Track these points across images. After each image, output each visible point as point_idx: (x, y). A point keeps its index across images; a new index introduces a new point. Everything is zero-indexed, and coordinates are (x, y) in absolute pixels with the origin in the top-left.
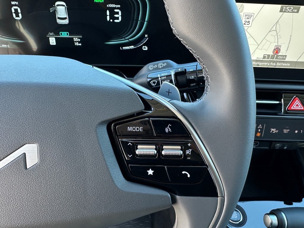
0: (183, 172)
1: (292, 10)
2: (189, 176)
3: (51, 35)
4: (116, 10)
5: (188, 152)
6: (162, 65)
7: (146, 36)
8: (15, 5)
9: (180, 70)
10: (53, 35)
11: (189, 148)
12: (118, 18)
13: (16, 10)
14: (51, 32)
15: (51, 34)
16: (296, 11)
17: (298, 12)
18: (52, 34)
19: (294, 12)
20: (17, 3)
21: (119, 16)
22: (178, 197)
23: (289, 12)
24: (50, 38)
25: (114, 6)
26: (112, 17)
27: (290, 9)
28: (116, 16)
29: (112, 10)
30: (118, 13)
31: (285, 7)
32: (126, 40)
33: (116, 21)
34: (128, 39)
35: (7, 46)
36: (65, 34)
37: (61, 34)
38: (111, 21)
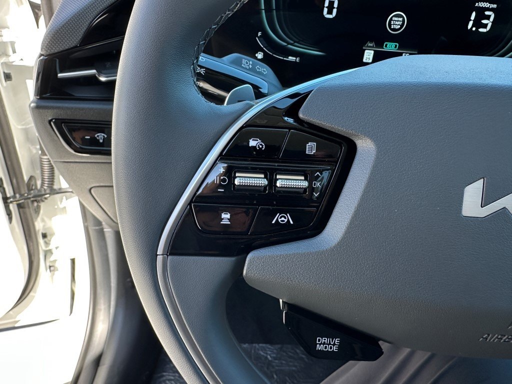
3: (370, 47)
4: (487, 13)
10: (373, 47)
12: (485, 26)
14: (371, 42)
15: (370, 45)
18: (372, 45)
21: (489, 23)
24: (366, 51)
25: (487, 5)
26: (478, 24)
28: (485, 22)
29: (481, 12)
30: (488, 17)
33: (481, 30)
35: (296, 60)
36: (391, 46)
37: (386, 45)
38: (474, 29)
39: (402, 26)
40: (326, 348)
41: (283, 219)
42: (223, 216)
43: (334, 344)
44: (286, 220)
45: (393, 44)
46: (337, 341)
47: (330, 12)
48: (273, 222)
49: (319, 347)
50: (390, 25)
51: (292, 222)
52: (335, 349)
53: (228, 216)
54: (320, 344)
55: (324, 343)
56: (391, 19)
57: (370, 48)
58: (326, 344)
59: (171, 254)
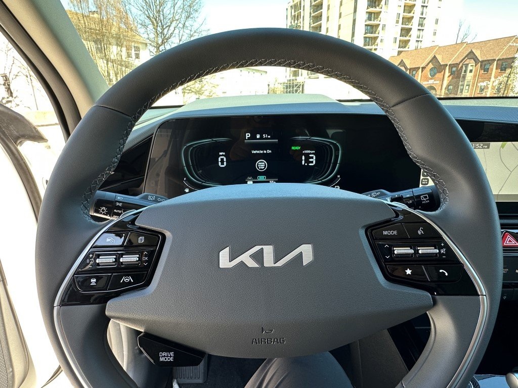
0: (441, 271)
1: (482, 146)
2: (447, 274)
4: (311, 156)
5: (442, 251)
6: (375, 194)
7: (339, 176)
8: (222, 155)
9: (396, 196)
11: (442, 248)
12: (312, 162)
13: (222, 160)
14: (250, 177)
16: (486, 147)
17: (488, 148)
19: (484, 148)
20: (224, 153)
21: (314, 160)
22: (438, 297)
23: (479, 148)
24: (248, 182)
25: (309, 152)
26: (307, 161)
27: (480, 145)
28: (311, 160)
29: (307, 156)
30: (312, 158)
31: (475, 144)
32: (319, 180)
33: (310, 164)
34: (321, 180)
37: (259, 178)
38: (306, 164)
39: (265, 167)
40: (166, 359)
41: (127, 279)
42: (92, 280)
43: (171, 356)
44: (129, 280)
45: (263, 177)
46: (172, 354)
47: (222, 164)
48: (121, 282)
49: (162, 359)
50: (258, 167)
51: (132, 281)
52: (171, 359)
53: (95, 280)
54: (162, 357)
55: (164, 356)
56: (258, 164)
57: (250, 180)
58: (166, 357)
59: (63, 305)
